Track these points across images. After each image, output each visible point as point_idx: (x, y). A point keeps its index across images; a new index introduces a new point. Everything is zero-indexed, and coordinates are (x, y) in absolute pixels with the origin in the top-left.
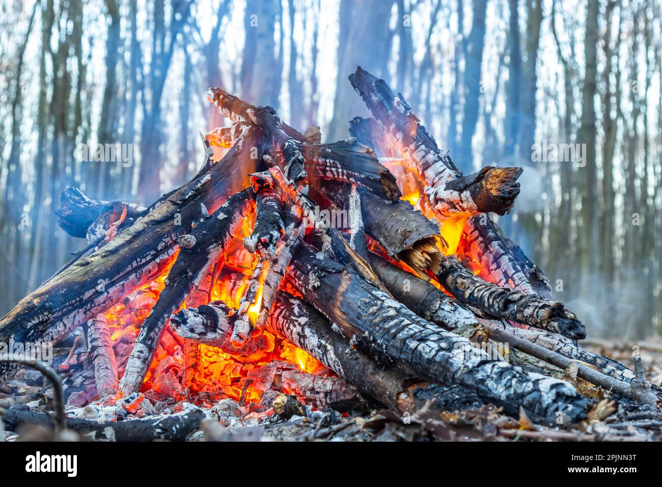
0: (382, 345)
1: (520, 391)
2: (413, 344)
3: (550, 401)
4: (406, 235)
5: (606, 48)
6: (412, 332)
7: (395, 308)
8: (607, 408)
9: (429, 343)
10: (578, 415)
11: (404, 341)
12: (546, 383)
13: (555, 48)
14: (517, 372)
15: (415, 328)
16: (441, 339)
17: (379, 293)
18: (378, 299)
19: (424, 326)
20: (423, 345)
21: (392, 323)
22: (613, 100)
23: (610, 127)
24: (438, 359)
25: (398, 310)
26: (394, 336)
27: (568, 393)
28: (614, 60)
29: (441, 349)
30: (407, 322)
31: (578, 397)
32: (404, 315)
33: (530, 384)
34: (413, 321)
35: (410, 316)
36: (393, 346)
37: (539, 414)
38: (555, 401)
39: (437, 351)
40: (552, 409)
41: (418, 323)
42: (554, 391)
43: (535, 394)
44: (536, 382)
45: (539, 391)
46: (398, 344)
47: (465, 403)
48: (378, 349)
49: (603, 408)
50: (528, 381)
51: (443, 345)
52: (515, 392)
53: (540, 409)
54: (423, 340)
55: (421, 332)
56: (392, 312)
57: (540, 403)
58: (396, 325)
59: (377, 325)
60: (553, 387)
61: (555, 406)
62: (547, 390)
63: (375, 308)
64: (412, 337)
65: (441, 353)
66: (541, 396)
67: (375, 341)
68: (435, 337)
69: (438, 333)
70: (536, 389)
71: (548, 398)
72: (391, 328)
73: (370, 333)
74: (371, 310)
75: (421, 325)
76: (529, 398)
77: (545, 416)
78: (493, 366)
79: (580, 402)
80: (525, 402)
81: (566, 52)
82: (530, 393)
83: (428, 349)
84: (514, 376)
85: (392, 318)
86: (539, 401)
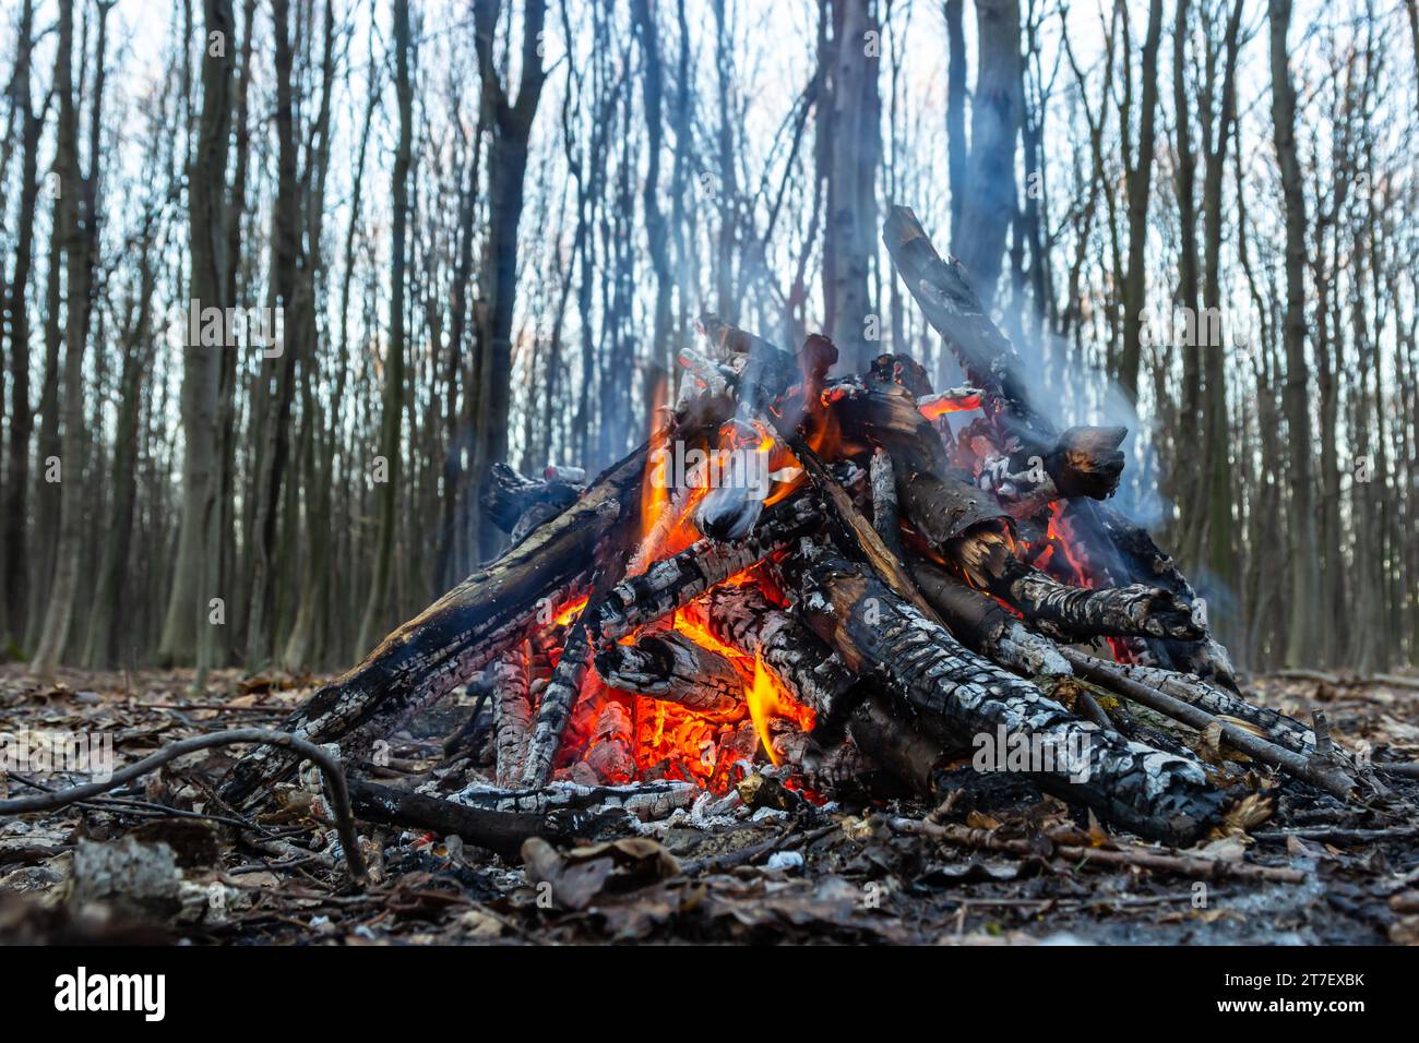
0: (902, 687)
1: (1111, 770)
2: (947, 687)
3: (1160, 789)
4: (956, 515)
5: (1318, 280)
6: (948, 668)
7: (928, 632)
8: (1258, 809)
9: (972, 685)
10: (1207, 817)
11: (935, 680)
12: (1156, 761)
13: (1246, 283)
14: (1110, 740)
15: (954, 663)
16: (994, 681)
17: (907, 609)
18: (904, 617)
19: (969, 661)
20: (962, 688)
21: (920, 653)
22: (1331, 347)
23: (1328, 385)
24: (984, 711)
25: (931, 636)
26: (921, 673)
27: (1192, 778)
28: (1330, 295)
29: (990, 696)
30: (943, 652)
31: (1209, 787)
32: (941, 643)
33: (1129, 760)
34: (953, 653)
35: (949, 644)
36: (919, 689)
37: (1141, 811)
38: (1168, 791)
39: (984, 699)
40: (1162, 803)
41: (960, 656)
42: (1168, 774)
43: (1136, 777)
44: (1139, 757)
45: (1143, 771)
46: (925, 686)
47: (1009, 797)
48: (898, 692)
49: (1252, 809)
50: (1126, 754)
51: (995, 690)
52: (1103, 770)
53: (1144, 801)
54: (964, 680)
55: (962, 668)
56: (922, 637)
57: (1144, 791)
58: (925, 656)
59: (896, 654)
60: (1167, 767)
61: (1169, 798)
62: (1156, 772)
63: (897, 629)
64: (948, 675)
65: (989, 702)
66: (1145, 780)
67: (893, 678)
68: (983, 678)
69: (989, 672)
70: (1138, 768)
71: (1157, 784)
72: (918, 660)
73: (887, 667)
74: (890, 633)
75: (964, 659)
76: (1126, 782)
77: (1150, 814)
78: (1070, 729)
79: (1213, 797)
80: (1119, 789)
81: (1263, 289)
82: (1127, 774)
83: (969, 695)
84: (1104, 746)
85: (921, 645)
86: (1142, 787)
